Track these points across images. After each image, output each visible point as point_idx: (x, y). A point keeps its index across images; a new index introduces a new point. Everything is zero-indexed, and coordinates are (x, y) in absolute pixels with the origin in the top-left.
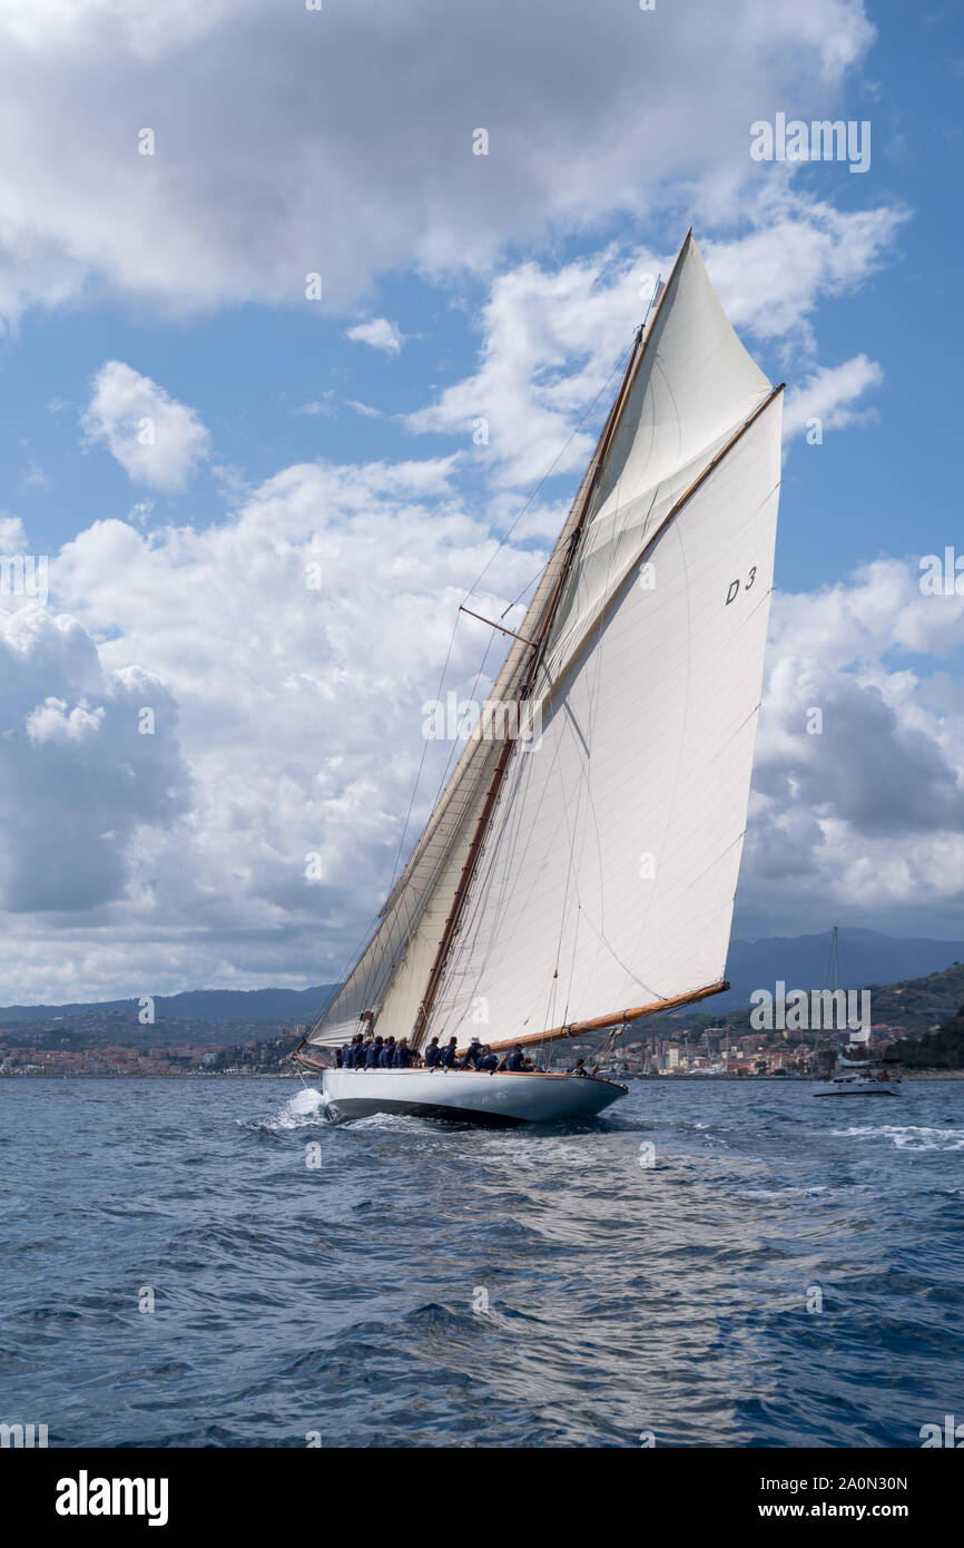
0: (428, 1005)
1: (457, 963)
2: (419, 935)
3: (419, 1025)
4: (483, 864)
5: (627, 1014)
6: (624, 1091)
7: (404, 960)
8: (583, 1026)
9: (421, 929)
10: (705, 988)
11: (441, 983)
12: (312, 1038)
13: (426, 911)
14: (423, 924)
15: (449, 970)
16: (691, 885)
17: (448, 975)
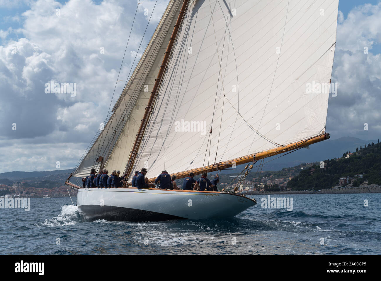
0: (134, 154)
1: (151, 131)
2: (132, 119)
3: (129, 165)
4: (167, 77)
5: (256, 155)
6: (254, 202)
7: (123, 132)
8: (227, 163)
9: (132, 114)
10: (311, 138)
11: (142, 142)
12: (76, 174)
13: (135, 105)
14: (134, 112)
15: (147, 134)
16: (297, 79)
17: (146, 138)
